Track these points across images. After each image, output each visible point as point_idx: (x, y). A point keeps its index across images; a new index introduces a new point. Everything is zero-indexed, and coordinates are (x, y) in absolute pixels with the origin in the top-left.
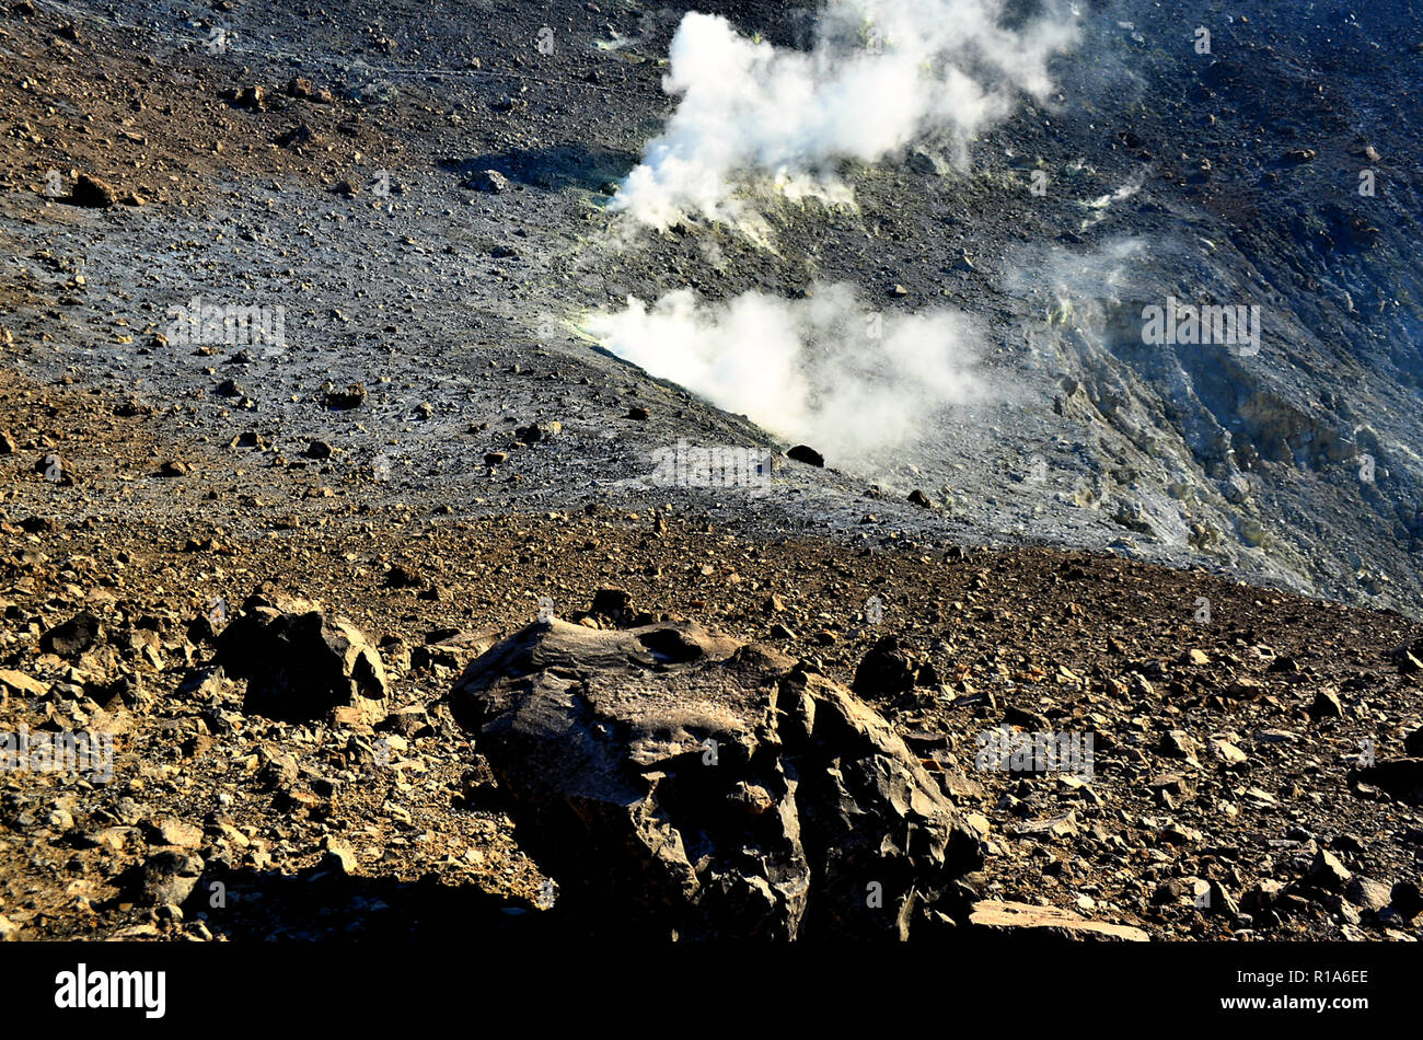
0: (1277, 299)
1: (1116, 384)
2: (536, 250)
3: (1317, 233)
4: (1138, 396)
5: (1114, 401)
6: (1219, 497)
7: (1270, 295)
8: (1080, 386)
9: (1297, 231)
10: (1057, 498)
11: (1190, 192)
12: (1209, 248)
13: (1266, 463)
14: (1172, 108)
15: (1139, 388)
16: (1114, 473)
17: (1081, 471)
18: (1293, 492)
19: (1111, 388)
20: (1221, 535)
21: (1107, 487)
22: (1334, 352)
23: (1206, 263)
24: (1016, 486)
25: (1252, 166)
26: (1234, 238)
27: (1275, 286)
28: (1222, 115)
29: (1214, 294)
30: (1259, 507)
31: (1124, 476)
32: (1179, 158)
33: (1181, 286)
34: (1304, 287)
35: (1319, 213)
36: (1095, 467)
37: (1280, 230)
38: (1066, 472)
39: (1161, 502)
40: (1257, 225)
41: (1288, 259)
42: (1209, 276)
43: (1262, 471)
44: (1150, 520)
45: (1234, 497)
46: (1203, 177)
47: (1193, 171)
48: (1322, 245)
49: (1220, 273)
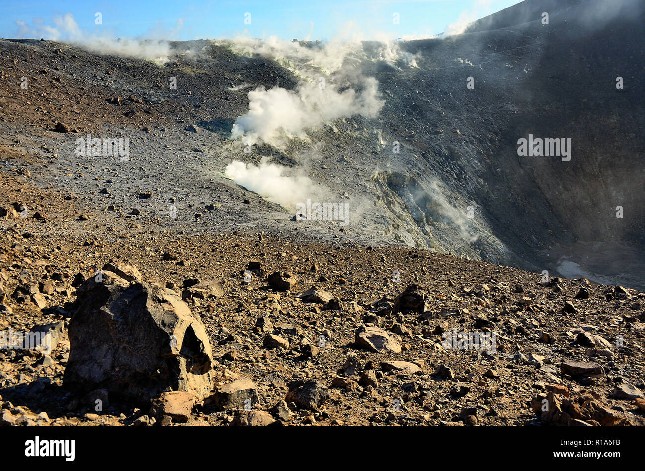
0: (435, 173)
1: (391, 197)
2: (209, 150)
3: (445, 155)
4: (397, 202)
5: (391, 203)
6: (422, 233)
7: (433, 172)
8: (381, 198)
9: (440, 154)
10: (378, 232)
11: (409, 141)
12: (416, 157)
13: (435, 223)
14: (402, 116)
15: (398, 199)
16: (393, 225)
17: (384, 224)
18: (442, 231)
19: (390, 199)
20: (423, 245)
21: (391, 228)
22: (451, 189)
23: (415, 162)
24: (364, 229)
25: (426, 134)
26: (423, 155)
27: (435, 169)
28: (416, 119)
29: (418, 171)
30: (433, 236)
31: (396, 226)
32: (405, 131)
33: (409, 168)
34: (442, 170)
35: (445, 148)
36: (388, 223)
37: (435, 152)
38: (379, 224)
39: (406, 234)
40: (429, 151)
41: (437, 162)
42: (416, 166)
43: (434, 225)
44: (404, 240)
45: (426, 233)
46: (413, 137)
47: (410, 135)
48: (447, 158)
49: (419, 165)
